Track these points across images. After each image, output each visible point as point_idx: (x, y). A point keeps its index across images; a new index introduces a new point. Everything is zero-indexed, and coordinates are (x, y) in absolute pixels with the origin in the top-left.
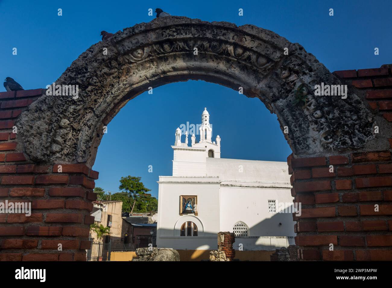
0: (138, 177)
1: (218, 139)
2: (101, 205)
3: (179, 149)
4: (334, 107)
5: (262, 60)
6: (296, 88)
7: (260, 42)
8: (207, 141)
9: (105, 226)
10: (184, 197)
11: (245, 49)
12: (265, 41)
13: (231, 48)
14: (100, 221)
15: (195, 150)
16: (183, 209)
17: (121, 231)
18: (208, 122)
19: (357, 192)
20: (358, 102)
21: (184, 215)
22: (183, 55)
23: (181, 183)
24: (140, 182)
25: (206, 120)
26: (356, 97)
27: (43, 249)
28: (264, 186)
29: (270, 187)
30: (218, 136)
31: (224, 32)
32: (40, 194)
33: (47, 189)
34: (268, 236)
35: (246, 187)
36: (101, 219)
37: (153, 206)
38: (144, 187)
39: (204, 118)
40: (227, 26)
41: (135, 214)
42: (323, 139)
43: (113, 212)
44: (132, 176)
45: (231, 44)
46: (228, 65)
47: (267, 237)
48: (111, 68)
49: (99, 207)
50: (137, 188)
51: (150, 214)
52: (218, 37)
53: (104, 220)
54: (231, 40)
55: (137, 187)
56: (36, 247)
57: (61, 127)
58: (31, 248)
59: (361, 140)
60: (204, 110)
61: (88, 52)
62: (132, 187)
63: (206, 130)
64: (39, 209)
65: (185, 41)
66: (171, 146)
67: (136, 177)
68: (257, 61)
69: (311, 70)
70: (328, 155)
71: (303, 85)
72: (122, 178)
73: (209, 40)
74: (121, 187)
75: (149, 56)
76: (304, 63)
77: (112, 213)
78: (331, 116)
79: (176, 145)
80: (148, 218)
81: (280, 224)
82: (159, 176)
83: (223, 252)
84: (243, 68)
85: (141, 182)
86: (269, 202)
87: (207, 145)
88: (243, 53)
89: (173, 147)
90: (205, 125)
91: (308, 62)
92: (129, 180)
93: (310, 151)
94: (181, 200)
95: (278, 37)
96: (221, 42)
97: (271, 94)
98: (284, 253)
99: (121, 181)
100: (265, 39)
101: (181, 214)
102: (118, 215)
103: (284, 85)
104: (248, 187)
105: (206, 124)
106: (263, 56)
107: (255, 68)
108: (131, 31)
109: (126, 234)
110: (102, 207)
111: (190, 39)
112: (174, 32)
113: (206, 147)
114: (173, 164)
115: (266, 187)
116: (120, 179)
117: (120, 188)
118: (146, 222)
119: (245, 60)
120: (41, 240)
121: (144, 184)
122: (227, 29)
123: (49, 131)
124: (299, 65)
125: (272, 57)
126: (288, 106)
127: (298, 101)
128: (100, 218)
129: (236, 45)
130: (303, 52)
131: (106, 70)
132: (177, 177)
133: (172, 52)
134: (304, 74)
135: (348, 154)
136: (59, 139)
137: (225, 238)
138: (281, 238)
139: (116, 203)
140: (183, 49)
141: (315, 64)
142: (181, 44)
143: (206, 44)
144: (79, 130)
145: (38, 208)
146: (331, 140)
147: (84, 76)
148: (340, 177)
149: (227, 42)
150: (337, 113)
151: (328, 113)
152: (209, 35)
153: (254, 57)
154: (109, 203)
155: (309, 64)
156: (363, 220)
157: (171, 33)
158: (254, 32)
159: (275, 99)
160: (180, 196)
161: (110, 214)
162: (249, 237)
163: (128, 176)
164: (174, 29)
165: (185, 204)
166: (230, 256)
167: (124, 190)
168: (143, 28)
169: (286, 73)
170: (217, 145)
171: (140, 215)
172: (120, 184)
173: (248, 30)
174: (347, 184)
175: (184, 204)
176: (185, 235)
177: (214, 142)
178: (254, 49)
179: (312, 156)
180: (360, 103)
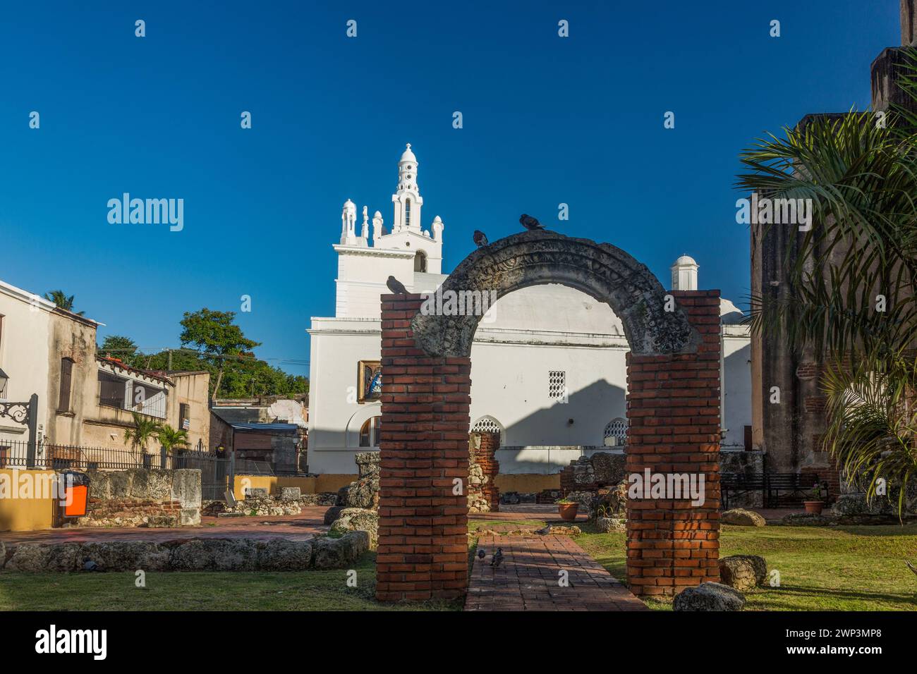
0: (228, 313)
1: (438, 226)
2: (165, 381)
3: (350, 253)
4: (665, 319)
5: (615, 276)
6: (639, 302)
7: (614, 260)
8: (410, 229)
9: (176, 429)
10: (367, 364)
11: (602, 265)
12: (618, 260)
13: (590, 263)
14: (164, 417)
15: (382, 255)
16: (365, 390)
17: (208, 439)
18: (413, 182)
19: (672, 381)
20: (682, 316)
21: (367, 404)
22: (549, 265)
23: (361, 333)
24: (233, 323)
25: (409, 177)
26: (681, 312)
27: (446, 421)
28: (542, 342)
29: (555, 344)
30: (438, 219)
31: (586, 248)
32: (439, 381)
33: (443, 377)
34: (544, 445)
35: (504, 342)
36: (166, 413)
37: (263, 382)
38: (243, 337)
39: (404, 170)
40: (589, 243)
41: (222, 403)
42: (654, 343)
43: (191, 398)
44: (212, 309)
45: (590, 259)
46: (586, 276)
47: (541, 447)
48: (487, 274)
49: (161, 385)
50: (227, 341)
51: (257, 400)
52: (581, 253)
53: (173, 415)
54: (591, 257)
55: (226, 337)
56: (441, 420)
57: (448, 327)
58: (438, 420)
59: (679, 346)
60: (405, 151)
61: (468, 260)
62: (214, 338)
63: (408, 201)
64: (439, 393)
65: (552, 254)
66: (333, 245)
67: (223, 312)
68: (610, 275)
69: (651, 288)
70: (656, 355)
71: (644, 300)
72: (186, 314)
73: (572, 255)
74: (187, 337)
75: (520, 264)
76: (647, 282)
77: (188, 400)
78: (661, 327)
79: (344, 244)
80: (258, 410)
81: (571, 422)
82: (312, 318)
83: (477, 465)
84: (598, 280)
85: (236, 325)
86: (551, 375)
87: (411, 239)
88: (600, 268)
89: (337, 247)
90: (407, 190)
91: (650, 282)
92: (203, 320)
93: (644, 351)
94: (362, 372)
95: (630, 257)
96: (582, 257)
97: (619, 305)
98: (585, 466)
99: (185, 323)
100: (618, 258)
101: (362, 400)
102: (200, 403)
103: (630, 298)
104: (508, 342)
105: (409, 187)
106: (616, 273)
107: (608, 281)
108: (506, 242)
109: (220, 446)
110: (166, 387)
111: (557, 252)
112: (543, 245)
113: (408, 244)
114: (337, 289)
115: (547, 344)
116: (183, 319)
117: (183, 340)
118: (256, 420)
119: (601, 274)
120: (444, 415)
121: (242, 330)
122: (588, 246)
123: (441, 331)
124: (643, 283)
125: (623, 274)
126: (631, 315)
127: (639, 312)
128: (164, 410)
129: (594, 261)
130: (647, 273)
131: (483, 277)
132: (353, 320)
133: (540, 262)
134: (646, 290)
135: (670, 355)
136: (449, 338)
137: (481, 441)
138: (570, 449)
139: (196, 376)
140: (550, 260)
141: (655, 283)
142: (549, 257)
143: (570, 258)
144: (461, 329)
145: (439, 391)
146: (659, 344)
147: (466, 283)
148: (662, 371)
149: (587, 258)
150: (666, 325)
151: (660, 324)
152: (573, 251)
153: (608, 273)
154: (180, 377)
155: (651, 284)
156: (673, 400)
157: (540, 246)
158: (610, 251)
159: (622, 309)
160: (359, 363)
161: (184, 401)
162: (506, 447)
163: (201, 311)
164: (543, 243)
165: (369, 379)
166: (490, 471)
167: (192, 346)
168: (517, 241)
169: (632, 289)
170: (435, 240)
171: (235, 404)
172: (182, 329)
173: (605, 249)
174: (666, 375)
175: (367, 380)
176: (369, 446)
177: (427, 233)
178: (610, 266)
179: (645, 355)
180: (683, 317)
